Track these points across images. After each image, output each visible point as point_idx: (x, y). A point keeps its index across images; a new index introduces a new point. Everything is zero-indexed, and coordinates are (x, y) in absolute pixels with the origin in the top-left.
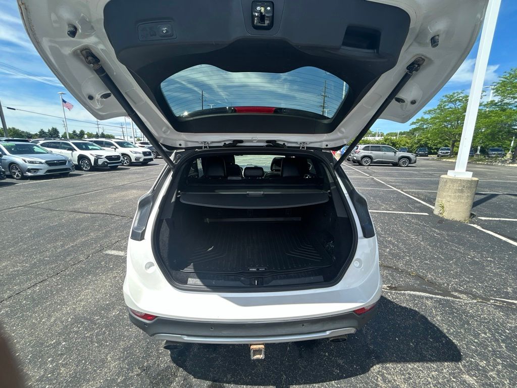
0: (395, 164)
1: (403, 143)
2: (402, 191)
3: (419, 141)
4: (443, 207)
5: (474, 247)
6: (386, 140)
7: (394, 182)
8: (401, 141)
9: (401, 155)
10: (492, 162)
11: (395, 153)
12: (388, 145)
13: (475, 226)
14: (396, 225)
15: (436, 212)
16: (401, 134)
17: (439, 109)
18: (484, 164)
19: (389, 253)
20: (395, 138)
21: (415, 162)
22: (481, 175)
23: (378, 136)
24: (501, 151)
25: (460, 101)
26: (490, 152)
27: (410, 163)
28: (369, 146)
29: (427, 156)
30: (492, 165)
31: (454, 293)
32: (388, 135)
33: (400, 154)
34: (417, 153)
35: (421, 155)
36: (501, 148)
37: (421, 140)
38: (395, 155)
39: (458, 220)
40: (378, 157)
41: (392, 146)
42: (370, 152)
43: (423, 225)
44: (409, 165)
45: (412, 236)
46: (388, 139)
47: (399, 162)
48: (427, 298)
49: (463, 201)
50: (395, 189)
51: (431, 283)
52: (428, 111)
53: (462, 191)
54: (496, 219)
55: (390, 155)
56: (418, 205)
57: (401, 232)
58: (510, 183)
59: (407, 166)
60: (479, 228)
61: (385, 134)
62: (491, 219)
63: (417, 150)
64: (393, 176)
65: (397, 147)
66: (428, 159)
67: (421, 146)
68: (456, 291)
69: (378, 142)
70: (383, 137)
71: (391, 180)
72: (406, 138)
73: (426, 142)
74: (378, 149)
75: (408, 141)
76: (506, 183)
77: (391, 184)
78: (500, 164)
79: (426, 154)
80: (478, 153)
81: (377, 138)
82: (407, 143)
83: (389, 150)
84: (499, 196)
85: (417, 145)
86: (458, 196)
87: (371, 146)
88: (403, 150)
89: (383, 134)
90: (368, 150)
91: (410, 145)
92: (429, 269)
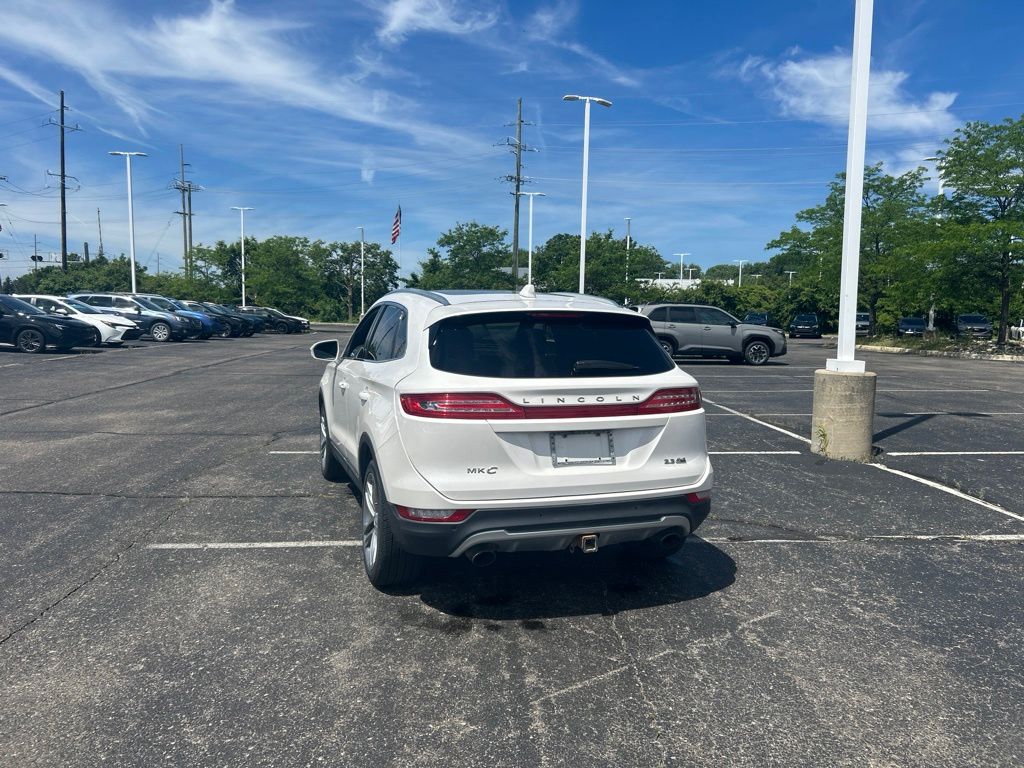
0: (737, 358)
1: (754, 299)
2: (752, 416)
3: (796, 292)
4: (824, 435)
5: (864, 490)
6: (707, 289)
7: (736, 400)
8: (748, 293)
9: (748, 333)
10: (958, 350)
11: (733, 327)
12: (714, 304)
13: (878, 465)
14: (740, 471)
15: (815, 449)
16: (750, 270)
17: (832, 210)
18: (941, 356)
19: (729, 505)
20: (731, 282)
21: (784, 352)
22: (923, 379)
23: (686, 276)
24: (985, 322)
25: (876, 192)
26: (962, 327)
27: (772, 354)
28: (665, 308)
29: (819, 337)
30: (958, 358)
31: (820, 537)
32: (712, 272)
33: (746, 329)
34: (792, 329)
35: (805, 335)
36: (984, 316)
37: (800, 290)
38: (733, 334)
39: (851, 457)
40: (690, 337)
41: (726, 308)
42: (668, 324)
43: (789, 469)
44: (771, 360)
45: (769, 485)
46: (713, 287)
47: (744, 350)
48: (782, 544)
49: (855, 419)
50: (738, 414)
51: (791, 531)
52: (807, 212)
53: (850, 399)
54: (915, 454)
55: (718, 332)
56: (784, 440)
57: (749, 480)
58: (971, 395)
59: (764, 364)
60: (883, 467)
61: (704, 271)
62: (907, 454)
63: (791, 321)
64: (732, 387)
65: (740, 310)
66: (819, 346)
67: (801, 309)
68: (823, 534)
69: (686, 296)
70: (698, 281)
71: (727, 396)
72: (763, 284)
73: (812, 297)
74: (689, 314)
75: (768, 293)
76: (964, 394)
77: (728, 403)
78: (974, 355)
79: (815, 330)
80: (931, 327)
81: (685, 284)
82: (765, 299)
83: (715, 318)
84: (937, 418)
85: (792, 306)
86: (847, 410)
87: (672, 308)
88: (755, 319)
89: (699, 269)
90: (664, 320)
91: (773, 306)
92: (790, 519)
